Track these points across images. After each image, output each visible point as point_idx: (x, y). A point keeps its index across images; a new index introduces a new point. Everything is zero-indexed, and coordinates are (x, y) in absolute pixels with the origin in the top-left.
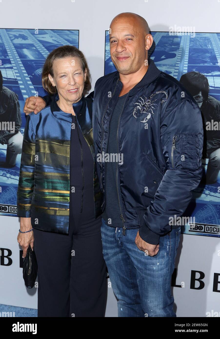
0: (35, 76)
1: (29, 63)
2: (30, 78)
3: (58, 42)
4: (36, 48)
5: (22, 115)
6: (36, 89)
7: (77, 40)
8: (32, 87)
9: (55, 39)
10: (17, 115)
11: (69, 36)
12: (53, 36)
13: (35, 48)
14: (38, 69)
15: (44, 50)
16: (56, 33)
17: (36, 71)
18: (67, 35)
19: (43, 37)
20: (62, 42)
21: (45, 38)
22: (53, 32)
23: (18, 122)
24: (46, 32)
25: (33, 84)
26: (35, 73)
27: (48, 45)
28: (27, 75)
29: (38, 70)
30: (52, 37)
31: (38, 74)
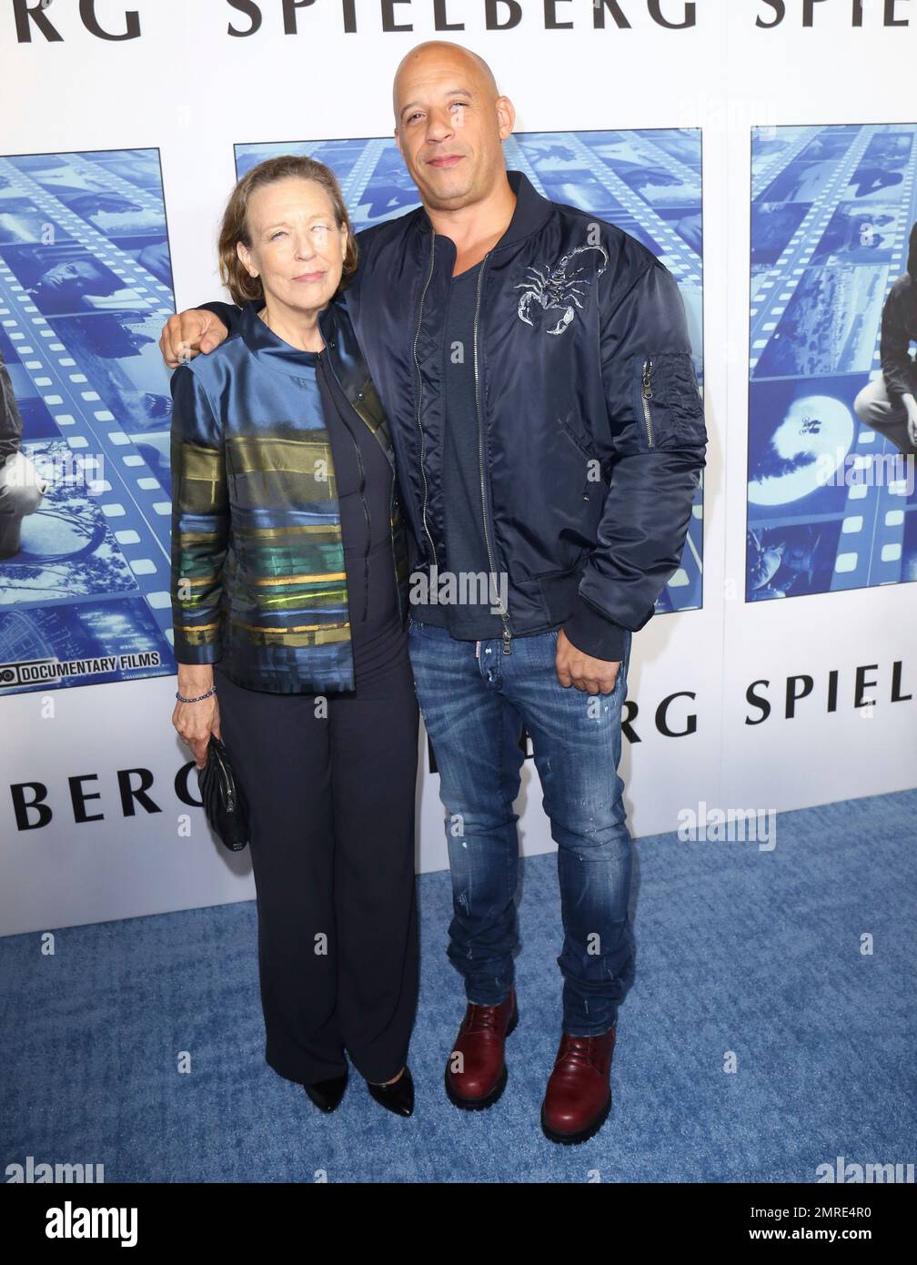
0: (45, 287)
1: (20, 253)
2: (30, 295)
3: (103, 186)
4: (38, 208)
5: (19, 405)
6: (53, 325)
7: (156, 176)
8: (41, 321)
9: (93, 178)
10: (6, 405)
11: (134, 166)
12: (83, 170)
13: (34, 210)
14: (53, 267)
15: (64, 211)
16: (92, 162)
17: (48, 274)
18: (127, 164)
19: (56, 177)
20: (114, 186)
21: (62, 176)
22: (83, 160)
23: (12, 426)
24: (62, 161)
25: (44, 310)
26: (45, 279)
27: (74, 196)
28: (20, 288)
29: (52, 270)
30: (81, 173)
31: (54, 282)
